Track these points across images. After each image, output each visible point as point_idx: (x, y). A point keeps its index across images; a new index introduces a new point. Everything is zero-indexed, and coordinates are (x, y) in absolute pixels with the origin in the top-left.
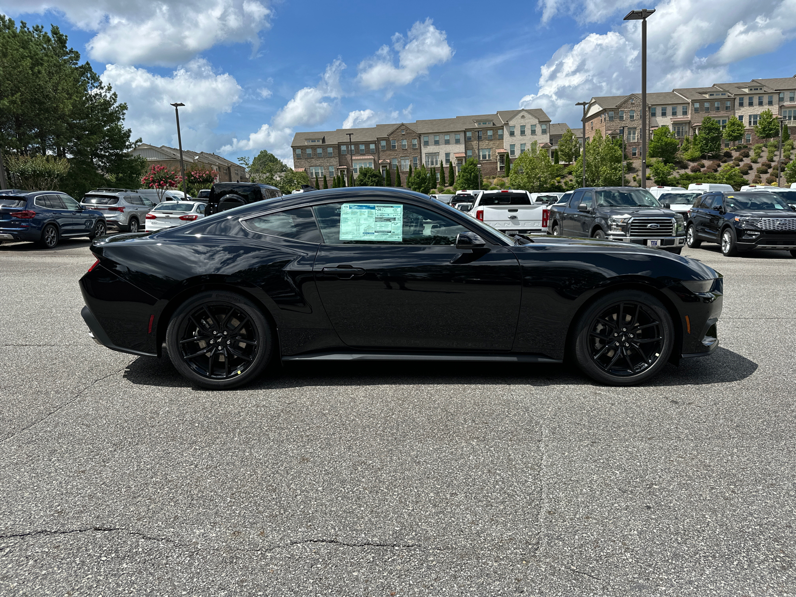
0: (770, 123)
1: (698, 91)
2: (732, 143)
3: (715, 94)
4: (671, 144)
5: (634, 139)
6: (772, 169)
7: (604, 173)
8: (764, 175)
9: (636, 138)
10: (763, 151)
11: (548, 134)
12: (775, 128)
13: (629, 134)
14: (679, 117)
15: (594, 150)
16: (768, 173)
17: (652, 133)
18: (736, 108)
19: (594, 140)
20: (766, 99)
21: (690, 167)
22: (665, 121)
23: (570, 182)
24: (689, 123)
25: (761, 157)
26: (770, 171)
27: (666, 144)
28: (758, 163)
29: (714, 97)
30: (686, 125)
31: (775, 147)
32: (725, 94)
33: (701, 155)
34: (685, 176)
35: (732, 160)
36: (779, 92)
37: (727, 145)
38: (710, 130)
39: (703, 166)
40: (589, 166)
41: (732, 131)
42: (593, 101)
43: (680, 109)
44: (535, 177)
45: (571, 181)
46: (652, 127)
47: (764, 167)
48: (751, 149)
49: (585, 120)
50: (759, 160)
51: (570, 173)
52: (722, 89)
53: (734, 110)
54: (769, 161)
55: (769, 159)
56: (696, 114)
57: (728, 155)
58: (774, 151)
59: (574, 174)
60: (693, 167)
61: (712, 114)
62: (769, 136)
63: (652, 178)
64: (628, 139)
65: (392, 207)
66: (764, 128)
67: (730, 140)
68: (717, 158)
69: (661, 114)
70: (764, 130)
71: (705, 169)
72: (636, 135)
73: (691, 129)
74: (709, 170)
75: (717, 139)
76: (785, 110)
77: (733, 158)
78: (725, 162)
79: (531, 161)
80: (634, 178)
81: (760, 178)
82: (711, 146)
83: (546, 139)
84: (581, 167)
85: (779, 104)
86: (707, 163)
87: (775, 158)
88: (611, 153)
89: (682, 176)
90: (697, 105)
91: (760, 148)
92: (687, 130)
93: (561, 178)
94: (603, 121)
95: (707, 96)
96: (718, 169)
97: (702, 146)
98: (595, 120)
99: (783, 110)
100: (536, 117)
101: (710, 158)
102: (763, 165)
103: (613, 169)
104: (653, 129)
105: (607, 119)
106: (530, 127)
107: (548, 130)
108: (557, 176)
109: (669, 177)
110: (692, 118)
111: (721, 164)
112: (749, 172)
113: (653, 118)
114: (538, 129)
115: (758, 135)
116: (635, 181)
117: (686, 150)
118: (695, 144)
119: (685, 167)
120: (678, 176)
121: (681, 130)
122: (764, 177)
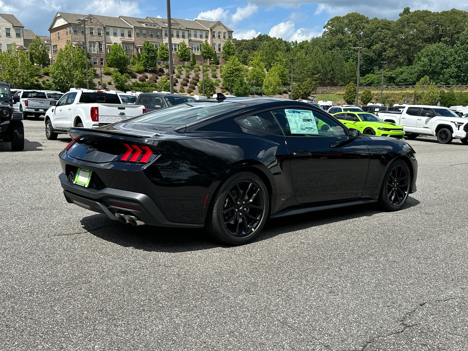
0: (185, 51)
1: (137, 20)
2: (162, 62)
3: (149, 24)
4: (124, 58)
5: (94, 51)
6: (189, 83)
7: (77, 77)
8: (186, 87)
9: (96, 50)
10: (182, 70)
11: (22, 38)
12: (188, 55)
13: (91, 46)
14: (126, 38)
15: (67, 57)
16: (187, 86)
17: (107, 48)
18: (163, 37)
19: (67, 48)
20: (181, 34)
21: (138, 77)
22: (116, 40)
23: (47, 82)
24: (134, 43)
25: (182, 74)
26: (188, 84)
27: (121, 58)
28: (181, 78)
29: (148, 27)
30: (131, 45)
31: (189, 68)
32: (155, 26)
33: (144, 69)
34: (136, 84)
35: (165, 75)
36: (188, 30)
37: (159, 64)
38: (149, 51)
39: (147, 78)
40: (64, 69)
41: (163, 54)
42: (59, 15)
43: (126, 32)
44: (16, 75)
45: (48, 80)
46: (107, 43)
47: (185, 81)
48: (175, 68)
49: (52, 30)
50: (181, 76)
51: (47, 74)
52: (153, 21)
53: (162, 38)
54: (187, 77)
55: (187, 76)
56: (138, 38)
57: (161, 71)
58: (189, 71)
59: (51, 75)
60: (140, 78)
61: (149, 39)
62: (185, 60)
63: (113, 83)
64: (90, 50)
65: (307, 112)
66: (182, 54)
67: (162, 60)
68: (155, 72)
69: (113, 34)
70: (182, 56)
71: (148, 79)
72: (96, 48)
73: (135, 49)
74: (151, 80)
75: (154, 58)
76: (192, 43)
77: (165, 73)
78: (160, 76)
79: (12, 60)
80: (99, 82)
81: (184, 89)
82: (150, 63)
83: (20, 42)
84: (57, 70)
85: (188, 38)
86: (149, 75)
87: (190, 76)
88: (81, 60)
89: (134, 84)
90: (138, 31)
91: (181, 68)
92: (132, 49)
93: (39, 78)
94: (69, 32)
95: (144, 25)
96: (157, 80)
97: (144, 62)
98: (61, 32)
99: (191, 43)
100: (10, 22)
101: (150, 72)
102: (184, 80)
103: (83, 74)
104: (108, 45)
105: (72, 32)
106: (5, 30)
107: (21, 35)
108: (36, 76)
109: (126, 84)
110: (135, 40)
111: (158, 77)
112: (177, 84)
113: (107, 36)
114: (13, 33)
115: (178, 58)
116: (100, 85)
117: (134, 64)
118: (139, 60)
119: (135, 77)
120: (131, 84)
121: (128, 49)
122: (186, 88)
